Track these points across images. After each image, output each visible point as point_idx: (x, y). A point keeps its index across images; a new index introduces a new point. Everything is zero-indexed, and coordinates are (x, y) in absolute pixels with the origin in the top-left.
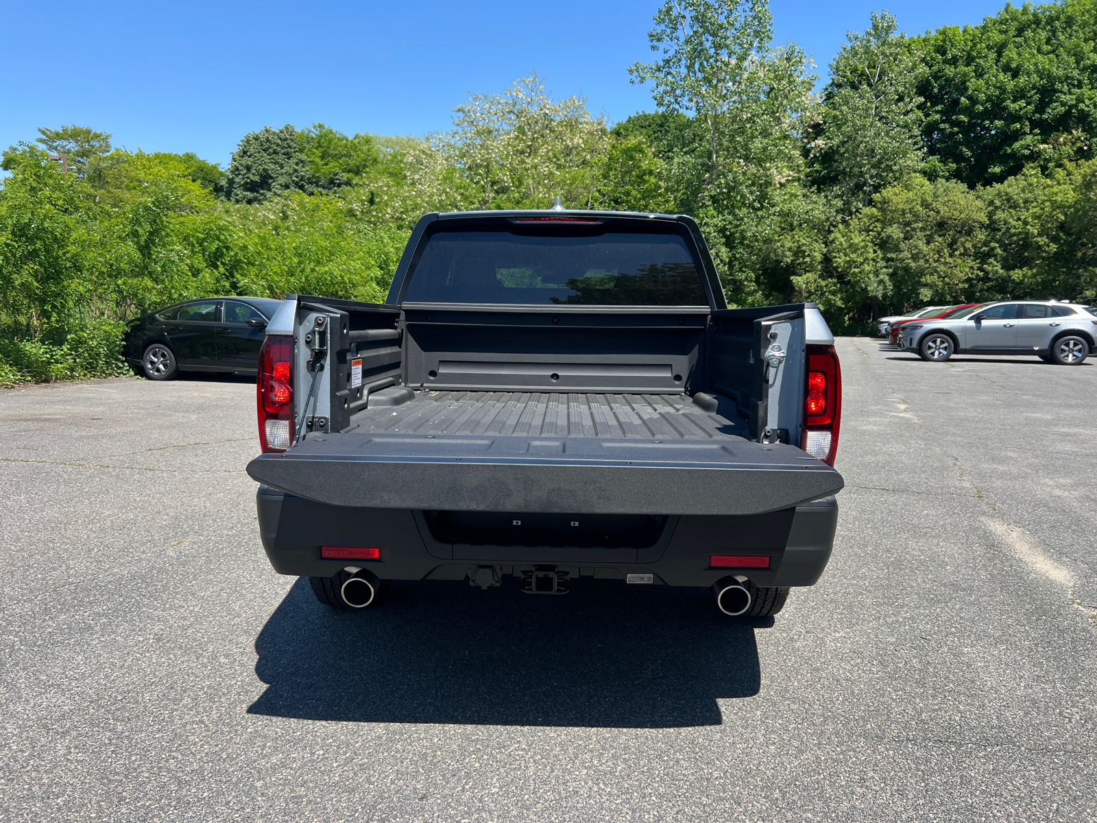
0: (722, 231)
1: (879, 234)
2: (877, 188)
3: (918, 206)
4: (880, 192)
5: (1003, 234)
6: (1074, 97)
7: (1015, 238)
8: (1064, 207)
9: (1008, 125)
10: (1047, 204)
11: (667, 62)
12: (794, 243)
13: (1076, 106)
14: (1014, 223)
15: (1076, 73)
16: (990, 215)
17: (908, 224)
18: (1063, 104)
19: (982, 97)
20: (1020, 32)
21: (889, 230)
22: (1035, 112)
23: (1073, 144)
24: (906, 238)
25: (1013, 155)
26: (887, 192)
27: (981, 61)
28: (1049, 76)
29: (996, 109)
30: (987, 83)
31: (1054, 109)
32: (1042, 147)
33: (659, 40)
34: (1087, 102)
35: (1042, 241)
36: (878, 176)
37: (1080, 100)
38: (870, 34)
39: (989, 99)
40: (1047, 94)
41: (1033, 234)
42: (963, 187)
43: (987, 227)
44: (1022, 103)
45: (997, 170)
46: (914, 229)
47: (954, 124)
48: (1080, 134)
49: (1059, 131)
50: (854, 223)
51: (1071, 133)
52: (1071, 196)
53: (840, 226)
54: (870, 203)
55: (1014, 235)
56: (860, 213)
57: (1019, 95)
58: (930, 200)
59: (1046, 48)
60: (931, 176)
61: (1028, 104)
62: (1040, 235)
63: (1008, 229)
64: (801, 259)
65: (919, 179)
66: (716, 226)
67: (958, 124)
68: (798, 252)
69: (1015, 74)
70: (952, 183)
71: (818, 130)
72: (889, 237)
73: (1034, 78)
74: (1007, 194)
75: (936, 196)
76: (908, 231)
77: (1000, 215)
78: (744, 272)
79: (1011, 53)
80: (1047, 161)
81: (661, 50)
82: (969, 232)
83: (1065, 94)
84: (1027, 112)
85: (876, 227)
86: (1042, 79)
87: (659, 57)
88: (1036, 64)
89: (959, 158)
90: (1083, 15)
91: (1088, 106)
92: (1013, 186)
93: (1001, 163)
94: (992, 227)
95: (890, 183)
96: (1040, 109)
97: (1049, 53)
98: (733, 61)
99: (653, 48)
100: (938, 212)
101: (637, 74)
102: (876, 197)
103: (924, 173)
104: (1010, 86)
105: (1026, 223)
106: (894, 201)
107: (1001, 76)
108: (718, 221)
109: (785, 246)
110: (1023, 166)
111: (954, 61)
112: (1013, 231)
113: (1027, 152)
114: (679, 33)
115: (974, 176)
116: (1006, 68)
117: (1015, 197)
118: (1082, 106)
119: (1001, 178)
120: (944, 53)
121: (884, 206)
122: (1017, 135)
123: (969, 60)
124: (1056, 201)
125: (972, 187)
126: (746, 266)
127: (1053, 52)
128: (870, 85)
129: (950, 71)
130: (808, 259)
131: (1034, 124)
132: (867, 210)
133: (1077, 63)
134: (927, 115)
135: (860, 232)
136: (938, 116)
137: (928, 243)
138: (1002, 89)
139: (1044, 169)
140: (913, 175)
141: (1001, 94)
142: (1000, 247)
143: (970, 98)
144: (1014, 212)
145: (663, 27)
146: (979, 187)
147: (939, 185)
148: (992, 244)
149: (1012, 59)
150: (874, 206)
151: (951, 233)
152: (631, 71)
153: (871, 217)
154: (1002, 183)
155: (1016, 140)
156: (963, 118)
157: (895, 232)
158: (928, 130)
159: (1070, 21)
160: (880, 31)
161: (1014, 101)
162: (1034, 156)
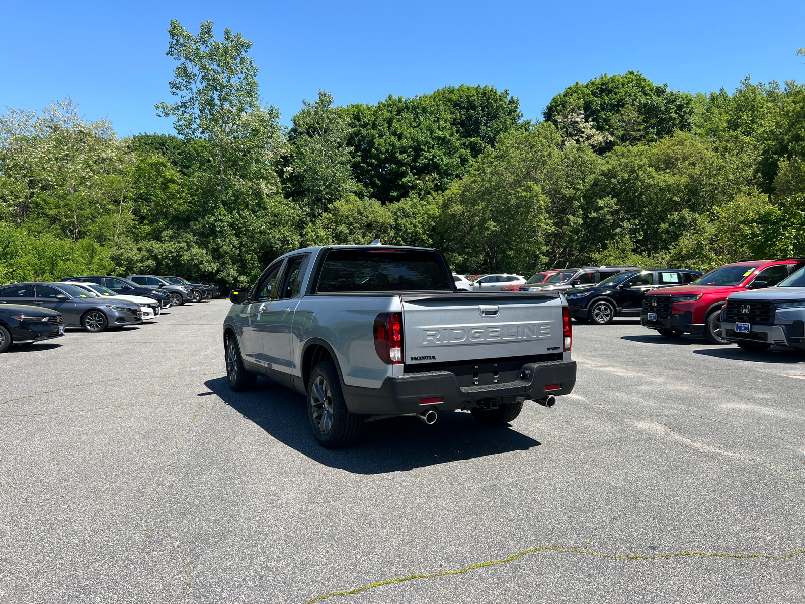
0: (232, 225)
1: (334, 230)
2: (330, 201)
3: (356, 214)
4: (332, 204)
5: (404, 232)
6: (431, 154)
7: (410, 235)
8: (434, 217)
9: (398, 168)
10: (426, 215)
11: (184, 104)
12: (280, 234)
13: (432, 159)
14: (409, 226)
15: (431, 140)
16: (396, 221)
17: (352, 224)
18: (426, 158)
19: (383, 150)
20: (399, 112)
21: (340, 228)
22: (411, 161)
23: (433, 181)
24: (350, 233)
25: (404, 186)
26: (337, 204)
27: (381, 128)
28: (417, 141)
29: (392, 158)
30: (385, 141)
31: (421, 160)
32: (417, 181)
33: (177, 88)
34: (438, 158)
35: (425, 237)
36: (330, 193)
37: (434, 156)
38: (318, 103)
39: (387, 151)
40: (418, 151)
41: (420, 233)
42: (379, 203)
43: (395, 228)
44: (405, 155)
45: (395, 194)
46: (354, 228)
47: (369, 164)
48: (436, 176)
49: (425, 173)
50: (318, 222)
51: (431, 175)
52: (437, 212)
53: (310, 224)
54: (326, 210)
55: (410, 233)
56: (321, 217)
57: (403, 150)
58: (362, 210)
59: (414, 124)
60: (360, 195)
61: (408, 156)
62: (424, 233)
63: (406, 229)
64: (286, 246)
65: (353, 197)
66: (228, 222)
67: (371, 164)
68: (284, 241)
69: (400, 138)
70: (373, 201)
71: (286, 161)
72: (341, 232)
73: (410, 142)
74: (403, 208)
75: (365, 208)
76: (351, 229)
77: (400, 221)
78: (250, 254)
79: (396, 125)
80: (421, 190)
81: (179, 95)
82: (385, 231)
83: (426, 152)
84: (408, 161)
85: (332, 226)
86: (414, 142)
87: (178, 100)
88: (410, 133)
89: (373, 185)
90: (431, 107)
91: (438, 160)
92: (405, 204)
93: (397, 190)
94: (397, 228)
95: (338, 199)
96: (415, 159)
97: (415, 127)
98: (234, 110)
99: (173, 93)
100: (367, 218)
101: (164, 111)
102: (330, 206)
103: (355, 193)
104: (398, 144)
105: (415, 226)
106: (342, 210)
107: (393, 138)
108: (229, 218)
109: (275, 236)
110: (408, 192)
111: (365, 126)
112: (409, 231)
113: (410, 184)
114: (193, 86)
115: (384, 197)
116: (395, 134)
117: (408, 211)
118: (435, 160)
119: (398, 199)
120: (359, 120)
121: (335, 212)
122: (404, 174)
123: (374, 127)
124: (430, 214)
125: (384, 203)
126: (250, 250)
127: (417, 126)
128: (319, 135)
129: (364, 132)
130: (291, 246)
131: (412, 168)
132: (325, 215)
133: (431, 135)
134: (353, 157)
135: (323, 228)
136: (359, 159)
137: (364, 237)
138: (393, 145)
139: (419, 194)
140: (349, 194)
141: (393, 149)
142: (402, 240)
143: (377, 150)
144: (408, 220)
145: (180, 79)
146: (388, 203)
147: (366, 202)
148: (399, 238)
149: (396, 129)
150: (330, 213)
151: (375, 231)
152: (157, 107)
153: (329, 219)
154: (399, 202)
155: (405, 177)
156: (374, 161)
157: (344, 228)
158: (355, 166)
159: (424, 110)
160: (324, 102)
161: (401, 154)
162: (414, 187)
